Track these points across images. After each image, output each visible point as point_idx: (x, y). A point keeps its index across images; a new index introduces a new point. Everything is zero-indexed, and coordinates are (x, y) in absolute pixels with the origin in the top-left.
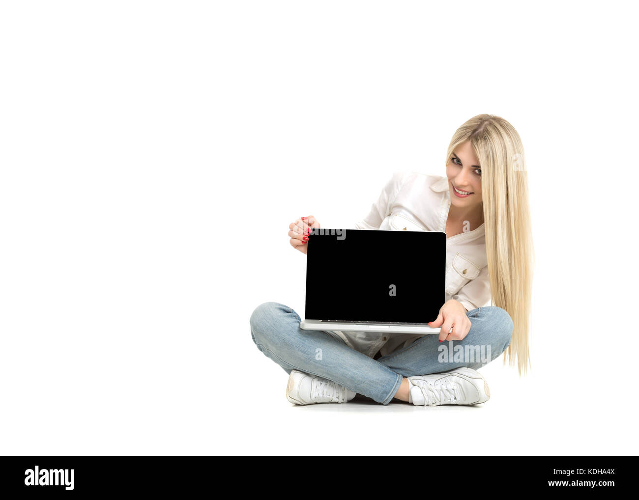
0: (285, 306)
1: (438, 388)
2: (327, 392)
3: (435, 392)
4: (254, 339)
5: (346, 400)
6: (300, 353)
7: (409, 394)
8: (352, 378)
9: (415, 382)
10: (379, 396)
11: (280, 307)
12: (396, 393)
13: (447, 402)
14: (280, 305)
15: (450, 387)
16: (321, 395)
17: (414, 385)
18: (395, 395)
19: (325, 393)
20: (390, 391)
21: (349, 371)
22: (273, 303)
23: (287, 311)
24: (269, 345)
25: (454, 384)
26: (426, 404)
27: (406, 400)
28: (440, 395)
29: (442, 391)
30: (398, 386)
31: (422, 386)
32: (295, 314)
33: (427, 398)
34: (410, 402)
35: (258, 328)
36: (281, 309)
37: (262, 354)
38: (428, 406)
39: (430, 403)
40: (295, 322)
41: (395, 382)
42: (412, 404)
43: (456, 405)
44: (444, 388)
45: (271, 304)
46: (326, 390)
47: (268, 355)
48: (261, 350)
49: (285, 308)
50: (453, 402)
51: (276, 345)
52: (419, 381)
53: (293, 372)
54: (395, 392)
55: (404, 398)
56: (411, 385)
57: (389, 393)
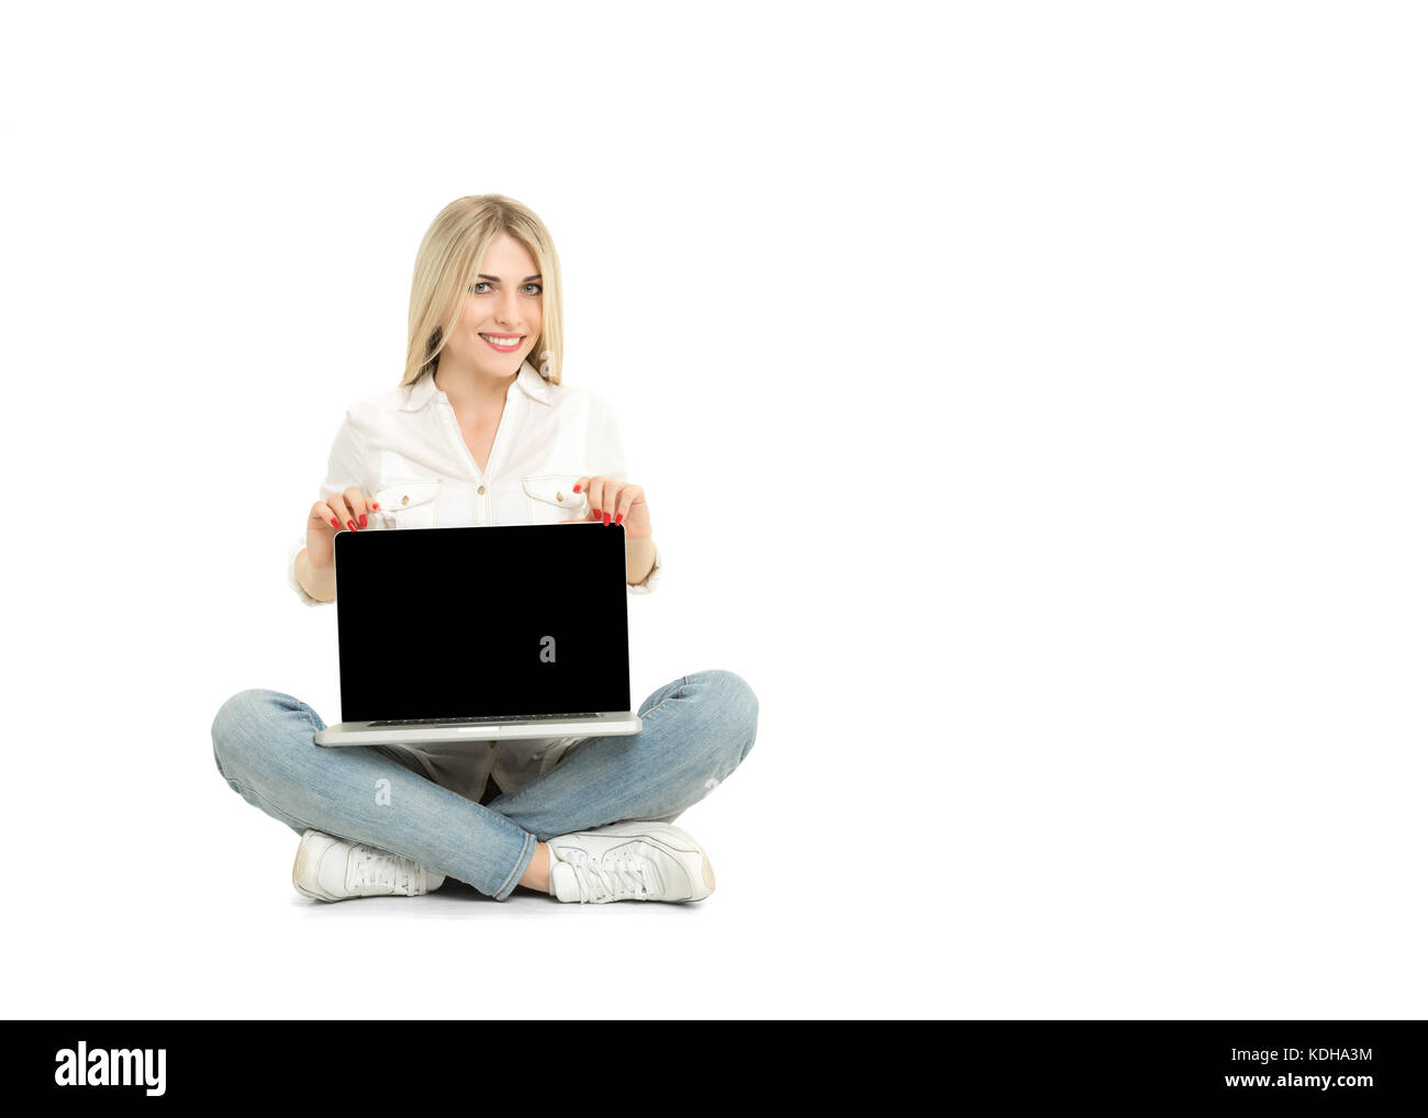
0: (287, 696)
1: (610, 867)
2: (381, 876)
3: (603, 875)
4: (220, 768)
5: (423, 890)
6: (316, 796)
7: (549, 878)
8: (429, 846)
9: (563, 853)
10: (487, 883)
11: (273, 698)
12: (524, 876)
13: (628, 896)
14: (274, 694)
15: (633, 868)
16: (367, 882)
17: (561, 860)
18: (522, 880)
19: (377, 877)
20: (509, 872)
21: (423, 831)
22: (258, 690)
23: (291, 707)
24: (253, 781)
25: (642, 860)
26: (583, 900)
27: (545, 890)
28: (613, 882)
29: (618, 875)
30: (526, 861)
31: (575, 862)
32: (305, 713)
33: (585, 887)
34: (551, 893)
35: (226, 744)
36: (276, 703)
37: (239, 797)
38: (588, 902)
39: (593, 898)
40: (306, 730)
41: (520, 853)
42: (554, 899)
43: (648, 901)
44: (622, 868)
45: (254, 693)
46: (379, 871)
47: (252, 800)
48: (237, 790)
49: (283, 700)
50: (640, 895)
51: (266, 779)
52: (570, 850)
53: (308, 834)
54: (521, 875)
55: (539, 885)
56: (553, 860)
57: (507, 876)
